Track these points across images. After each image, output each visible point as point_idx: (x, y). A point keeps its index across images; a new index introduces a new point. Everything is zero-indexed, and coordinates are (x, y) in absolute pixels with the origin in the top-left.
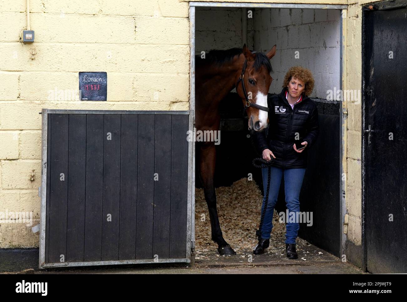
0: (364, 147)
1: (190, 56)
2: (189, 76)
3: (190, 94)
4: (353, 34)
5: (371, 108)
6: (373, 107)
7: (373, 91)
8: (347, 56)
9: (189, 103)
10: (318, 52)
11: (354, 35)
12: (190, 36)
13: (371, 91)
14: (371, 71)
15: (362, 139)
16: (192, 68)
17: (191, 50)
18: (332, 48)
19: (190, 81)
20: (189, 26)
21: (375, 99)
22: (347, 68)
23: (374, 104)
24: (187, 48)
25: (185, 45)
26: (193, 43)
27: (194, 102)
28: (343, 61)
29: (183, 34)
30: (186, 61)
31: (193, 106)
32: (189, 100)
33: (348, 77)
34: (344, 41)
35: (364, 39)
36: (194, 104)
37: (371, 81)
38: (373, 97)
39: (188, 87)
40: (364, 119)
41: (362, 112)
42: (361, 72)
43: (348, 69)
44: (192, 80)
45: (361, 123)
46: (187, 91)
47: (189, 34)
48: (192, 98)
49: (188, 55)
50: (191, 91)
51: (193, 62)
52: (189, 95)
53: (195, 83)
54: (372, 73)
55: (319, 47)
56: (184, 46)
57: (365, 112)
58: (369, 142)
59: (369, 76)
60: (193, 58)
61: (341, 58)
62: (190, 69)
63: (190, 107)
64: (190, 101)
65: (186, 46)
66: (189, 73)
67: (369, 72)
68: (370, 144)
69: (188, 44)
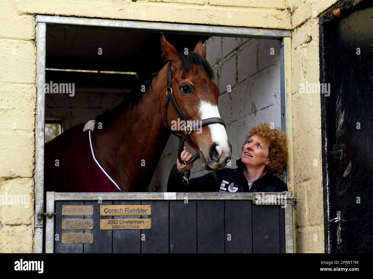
0: (329, 249)
1: (36, 103)
2: (35, 135)
3: (36, 165)
4: (302, 72)
5: (341, 182)
6: (344, 179)
7: (343, 152)
8: (292, 109)
9: (34, 180)
10: (244, 124)
11: (305, 73)
12: (37, 70)
13: (341, 151)
14: (338, 120)
15: (326, 237)
16: (39, 122)
17: (38, 92)
18: (266, 108)
19: (36, 143)
20: (35, 54)
21: (348, 164)
22: (293, 129)
23: (346, 173)
24: (32, 89)
25: (27, 84)
26: (41, 81)
27: (42, 178)
28: (286, 118)
29: (25, 66)
30: (30, 110)
31: (41, 185)
32: (33, 175)
33: (294, 143)
34: (287, 85)
35: (325, 69)
36: (42, 182)
37: (339, 135)
38: (345, 161)
39: (32, 153)
40: (328, 201)
41: (325, 191)
42: (320, 126)
43: (295, 130)
44: (39, 141)
45: (323, 211)
46: (30, 160)
47: (35, 66)
48: (40, 172)
49: (33, 100)
50: (37, 159)
51: (41, 112)
52: (33, 167)
53: (43, 147)
54: (342, 121)
55: (245, 116)
56: (27, 86)
57: (330, 189)
58: (338, 240)
59: (335, 129)
60: (42, 106)
61: (283, 114)
62: (36, 124)
63: (34, 187)
64: (35, 176)
65: (30, 86)
66: (34, 131)
67: (335, 122)
68: (341, 244)
69: (33, 82)
